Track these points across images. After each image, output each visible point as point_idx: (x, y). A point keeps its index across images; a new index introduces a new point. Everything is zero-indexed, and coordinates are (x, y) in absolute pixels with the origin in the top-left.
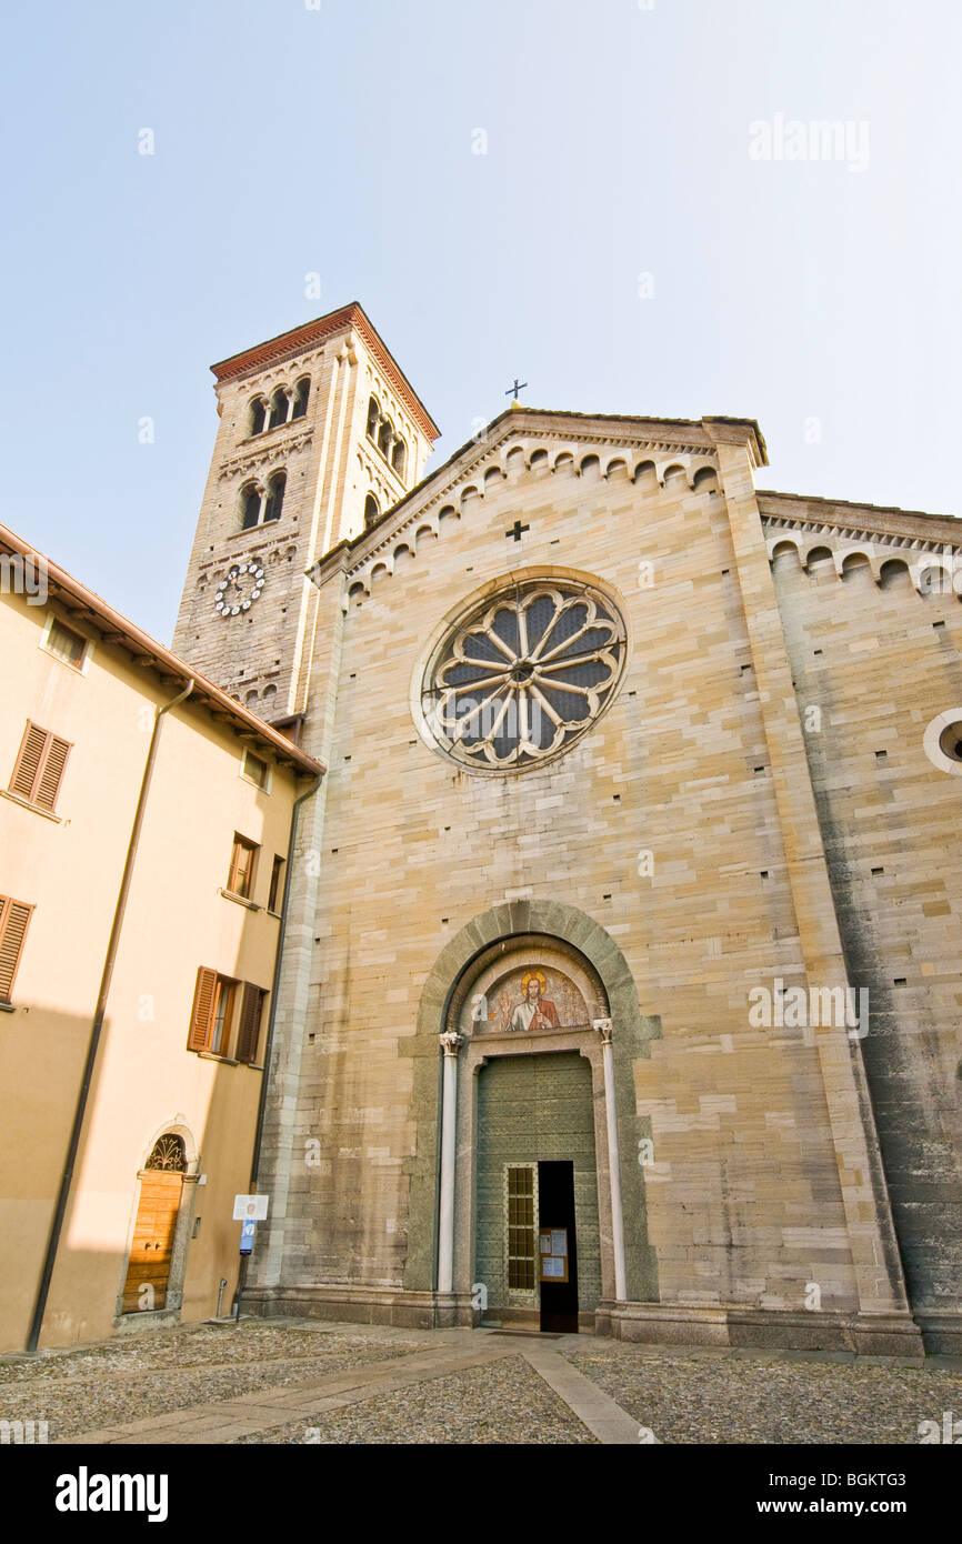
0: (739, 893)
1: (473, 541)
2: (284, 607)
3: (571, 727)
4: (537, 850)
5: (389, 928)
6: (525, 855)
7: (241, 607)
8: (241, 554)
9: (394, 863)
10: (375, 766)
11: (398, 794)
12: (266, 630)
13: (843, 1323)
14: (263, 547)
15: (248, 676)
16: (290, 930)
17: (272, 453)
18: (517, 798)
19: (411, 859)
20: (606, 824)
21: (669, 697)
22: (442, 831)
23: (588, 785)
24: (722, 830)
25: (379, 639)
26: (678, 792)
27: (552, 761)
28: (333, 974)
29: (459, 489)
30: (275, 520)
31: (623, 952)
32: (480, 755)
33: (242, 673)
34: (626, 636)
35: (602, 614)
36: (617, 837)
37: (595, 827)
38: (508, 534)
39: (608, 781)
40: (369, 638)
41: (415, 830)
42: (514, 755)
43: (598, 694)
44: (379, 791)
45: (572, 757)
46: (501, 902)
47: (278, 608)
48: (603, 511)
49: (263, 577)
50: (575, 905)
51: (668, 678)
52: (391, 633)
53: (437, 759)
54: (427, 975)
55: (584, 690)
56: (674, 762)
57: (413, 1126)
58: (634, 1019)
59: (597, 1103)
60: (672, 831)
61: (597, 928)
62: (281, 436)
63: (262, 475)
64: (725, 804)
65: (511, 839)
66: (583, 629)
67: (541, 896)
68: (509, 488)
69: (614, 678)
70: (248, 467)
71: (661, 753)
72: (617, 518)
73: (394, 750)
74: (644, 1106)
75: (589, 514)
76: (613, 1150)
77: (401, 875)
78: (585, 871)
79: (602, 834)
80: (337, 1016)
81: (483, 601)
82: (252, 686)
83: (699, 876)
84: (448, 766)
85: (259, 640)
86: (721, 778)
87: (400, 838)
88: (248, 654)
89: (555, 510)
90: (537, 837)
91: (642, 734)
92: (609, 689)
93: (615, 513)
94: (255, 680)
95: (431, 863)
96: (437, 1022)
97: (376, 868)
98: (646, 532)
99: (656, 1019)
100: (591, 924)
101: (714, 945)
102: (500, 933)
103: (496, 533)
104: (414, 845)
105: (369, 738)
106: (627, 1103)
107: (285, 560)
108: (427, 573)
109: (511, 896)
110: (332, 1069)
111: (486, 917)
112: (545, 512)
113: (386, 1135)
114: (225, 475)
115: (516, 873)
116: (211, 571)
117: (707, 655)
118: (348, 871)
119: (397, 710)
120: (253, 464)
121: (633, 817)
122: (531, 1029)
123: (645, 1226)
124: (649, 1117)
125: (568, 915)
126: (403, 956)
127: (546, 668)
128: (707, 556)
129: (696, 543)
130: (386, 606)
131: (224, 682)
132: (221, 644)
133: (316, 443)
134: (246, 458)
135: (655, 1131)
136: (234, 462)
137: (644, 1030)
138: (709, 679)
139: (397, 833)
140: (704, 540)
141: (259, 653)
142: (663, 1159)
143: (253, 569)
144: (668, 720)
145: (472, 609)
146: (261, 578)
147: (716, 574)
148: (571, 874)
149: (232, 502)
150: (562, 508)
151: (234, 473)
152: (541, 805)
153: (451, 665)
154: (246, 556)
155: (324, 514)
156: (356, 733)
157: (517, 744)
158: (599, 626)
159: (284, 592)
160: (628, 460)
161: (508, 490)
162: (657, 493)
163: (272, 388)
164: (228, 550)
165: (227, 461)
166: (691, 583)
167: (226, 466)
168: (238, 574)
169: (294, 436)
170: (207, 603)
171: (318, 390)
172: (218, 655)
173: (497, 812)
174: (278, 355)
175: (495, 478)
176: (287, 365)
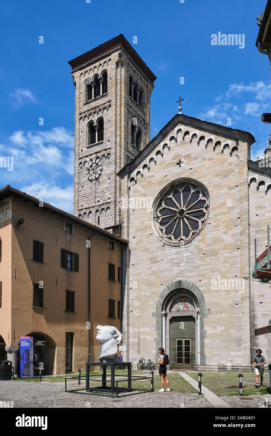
1: (168, 165)
2: (109, 177)
3: (194, 231)
4: (184, 267)
5: (148, 286)
6: (182, 268)
7: (95, 176)
8: (92, 155)
9: (149, 269)
10: (142, 240)
11: (148, 249)
12: (104, 186)
14: (100, 152)
15: (101, 203)
16: (124, 286)
17: (97, 109)
18: (179, 253)
19: (153, 268)
20: (201, 261)
21: (218, 226)
22: (160, 261)
23: (197, 250)
24: (228, 265)
26: (218, 253)
27: (189, 242)
28: (136, 297)
29: (162, 144)
30: (102, 141)
31: (203, 294)
32: (170, 238)
33: (99, 201)
34: (209, 204)
35: (204, 195)
36: (203, 265)
38: (178, 164)
39: (202, 249)
41: (154, 261)
42: (179, 239)
43: (202, 222)
44: (144, 248)
45: (193, 242)
46: (176, 281)
47: (107, 178)
48: (205, 158)
49: (101, 165)
50: (193, 282)
51: (219, 220)
53: (158, 240)
54: (158, 298)
55: (198, 220)
56: (218, 245)
57: (156, 332)
58: (204, 309)
59: (196, 327)
60: (216, 264)
61: (198, 288)
62: (100, 102)
63: (95, 118)
64: (230, 257)
65: (178, 264)
66: (198, 200)
67: (185, 280)
68: (178, 146)
69: (206, 217)
70: (89, 115)
71: (215, 242)
72: (209, 162)
73: (147, 236)
74: (205, 328)
75: (201, 160)
76: (199, 336)
77: (151, 272)
78: (195, 274)
79: (200, 264)
80: (137, 307)
81: (170, 187)
82: (103, 207)
83: (221, 276)
84: (162, 242)
85: (102, 189)
86: (229, 251)
87: (150, 262)
88: (100, 194)
89: (191, 156)
90: (184, 264)
91: (211, 236)
92: (204, 220)
93: (209, 160)
94: (103, 204)
95: (158, 270)
96: (161, 309)
97: (144, 270)
98: (217, 168)
99: (209, 309)
100: (196, 287)
101: (223, 293)
102: (175, 289)
103: (174, 163)
104: (154, 264)
105: (139, 232)
106: (202, 327)
107: (107, 159)
108: (153, 176)
109: (178, 279)
110: (137, 319)
111: (172, 284)
112: (188, 156)
113: (150, 333)
114: (82, 118)
115: (179, 273)
116: (83, 160)
117: (230, 213)
118: (137, 270)
119: (147, 223)
120: (91, 114)
121: (208, 260)
122: (182, 311)
123: (204, 351)
124: (206, 330)
125: (191, 284)
126: (152, 293)
127: (188, 212)
128: (233, 179)
129: (230, 175)
130: (142, 187)
131: (94, 205)
132: (90, 190)
133: (113, 107)
134: (88, 111)
135: (207, 333)
136: (84, 112)
137: (207, 312)
138: (229, 221)
139: (149, 261)
140: (233, 174)
141: (103, 194)
142: (209, 339)
143: (97, 161)
144: (218, 233)
145: (167, 190)
146: (100, 166)
147: (234, 186)
148: (192, 274)
149: (86, 130)
150: (193, 156)
151: (85, 117)
152: (186, 255)
153: (161, 208)
154: (94, 155)
155: (118, 139)
156: (136, 230)
157: (180, 236)
158: (203, 199)
159: (108, 172)
160: (214, 140)
161: (177, 146)
162: (221, 154)
163: (93, 76)
164: (87, 152)
165: (81, 111)
166: (227, 188)
167: (81, 114)
168: (92, 163)
169: (104, 102)
170: (84, 173)
171: (111, 79)
172: (90, 194)
173: (175, 256)
174: (94, 58)
175: (173, 141)
176: (98, 64)
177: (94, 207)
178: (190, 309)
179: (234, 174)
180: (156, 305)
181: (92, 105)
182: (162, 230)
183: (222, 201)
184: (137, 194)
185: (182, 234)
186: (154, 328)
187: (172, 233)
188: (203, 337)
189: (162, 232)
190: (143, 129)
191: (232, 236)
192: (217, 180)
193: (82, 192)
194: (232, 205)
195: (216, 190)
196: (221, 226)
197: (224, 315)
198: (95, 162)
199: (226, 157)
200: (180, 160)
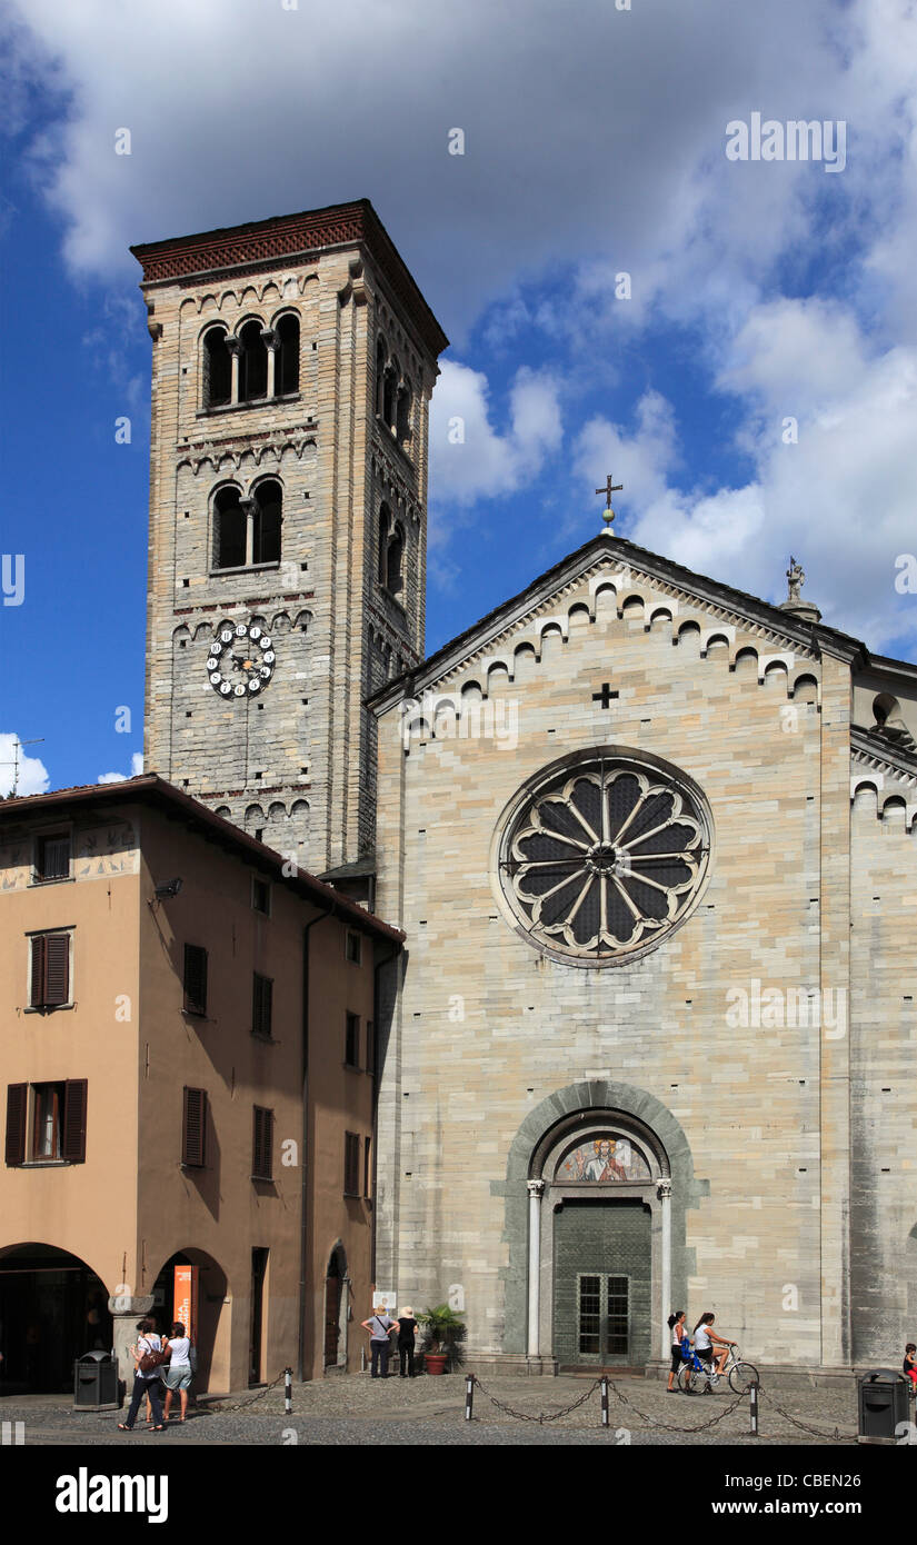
0: (781, 1095)
1: (555, 695)
2: (304, 696)
3: (650, 924)
4: (616, 1039)
5: (477, 1091)
6: (605, 1042)
7: (247, 686)
8: (232, 605)
9: (479, 1033)
10: (455, 936)
11: (480, 968)
12: (283, 724)
13: (810, 1372)
14: (265, 601)
15: (270, 782)
16: (384, 1086)
17: (257, 445)
18: (599, 990)
19: (495, 1033)
20: (677, 1025)
21: (743, 917)
22: (526, 1010)
23: (664, 987)
25: (449, 793)
27: (633, 960)
28: (425, 1125)
29: (540, 623)
30: (275, 563)
31: (685, 1131)
32: (559, 937)
33: (259, 776)
34: (709, 845)
35: (689, 811)
36: (687, 1038)
37: (668, 1026)
38: (596, 697)
39: (682, 986)
40: (438, 790)
41: (499, 1005)
42: (594, 942)
43: (677, 896)
44: (462, 962)
45: (652, 959)
46: (582, 1080)
47: (295, 696)
48: (697, 695)
49: (271, 648)
50: (646, 1089)
51: (745, 898)
52: (463, 789)
53: (520, 939)
54: (515, 1133)
55: (664, 889)
56: (739, 978)
57: (506, 1246)
58: (689, 1180)
59: (654, 1237)
60: (733, 1039)
61: (664, 1110)
62: (265, 419)
63: (246, 476)
65: (591, 1026)
66: (667, 823)
67: (619, 1079)
68: (598, 636)
69: (694, 882)
70: (222, 459)
71: (731, 968)
72: (713, 709)
73: (473, 922)
74: (691, 1241)
75: (683, 696)
77: (486, 1046)
78: (657, 1063)
79: (674, 1033)
80: (432, 1160)
81: (565, 770)
82: (277, 797)
83: (750, 1078)
84: (530, 948)
85: (277, 736)
87: (484, 1012)
88: (264, 752)
89: (647, 679)
90: (616, 1028)
91: (717, 948)
92: (688, 893)
93: (711, 701)
94: (278, 788)
95: (515, 1039)
96: (525, 1171)
97: (461, 1036)
98: (740, 734)
99: (706, 1181)
100: (660, 1106)
101: (756, 1132)
102: (581, 1107)
103: (581, 692)
104: (498, 1020)
105: (444, 905)
106: (679, 1237)
107: (298, 629)
109: (591, 1076)
110: (430, 1201)
111: (568, 1090)
112: (636, 678)
113: (482, 1251)
114: (187, 463)
115: (595, 1057)
116: (194, 619)
117: (781, 882)
118: (433, 1035)
119: (476, 879)
120: (228, 456)
121: (702, 1023)
122: (602, 1180)
124: (695, 1248)
125: (640, 1097)
126: (492, 1117)
128: (796, 776)
129: (787, 759)
130: (455, 755)
131: (239, 785)
132: (224, 729)
133: (324, 449)
134: (216, 443)
135: (698, 1257)
136: (199, 446)
137: (696, 1189)
138: (779, 907)
139: (481, 1006)
140: (795, 758)
141: (278, 753)
142: (702, 1275)
143: (256, 633)
144: (740, 939)
145: (551, 778)
146: (268, 649)
147: (801, 799)
148: (644, 1063)
149: (205, 513)
150: (655, 679)
151: (201, 462)
152: (620, 999)
153: (528, 834)
154: (241, 609)
155: (342, 566)
156: (430, 897)
157: (597, 932)
158: (684, 822)
159: (301, 676)
160: (731, 639)
161: (596, 639)
162: (755, 690)
163: (238, 319)
164: (211, 592)
165: (186, 440)
166: (776, 802)
167: (187, 448)
168: (235, 636)
169: (286, 425)
170: (194, 667)
171: (315, 348)
172: (222, 745)
173: (581, 1000)
174: (243, 257)
175: (581, 617)
176: (259, 280)
177: (240, 792)
178: (632, 1175)
179: (802, 759)
180: (506, 1158)
181: (234, 426)
182: (527, 908)
183: (757, 839)
184: (438, 776)
185: (604, 927)
186: (498, 1234)
187: (569, 921)
188: (681, 1269)
189: (530, 915)
190: (407, 525)
191: (791, 954)
192: (740, 770)
193: (188, 733)
194: (789, 857)
195: (735, 802)
196: (753, 919)
197: (757, 1202)
198: (245, 631)
199: (773, 702)
200: (606, 687)
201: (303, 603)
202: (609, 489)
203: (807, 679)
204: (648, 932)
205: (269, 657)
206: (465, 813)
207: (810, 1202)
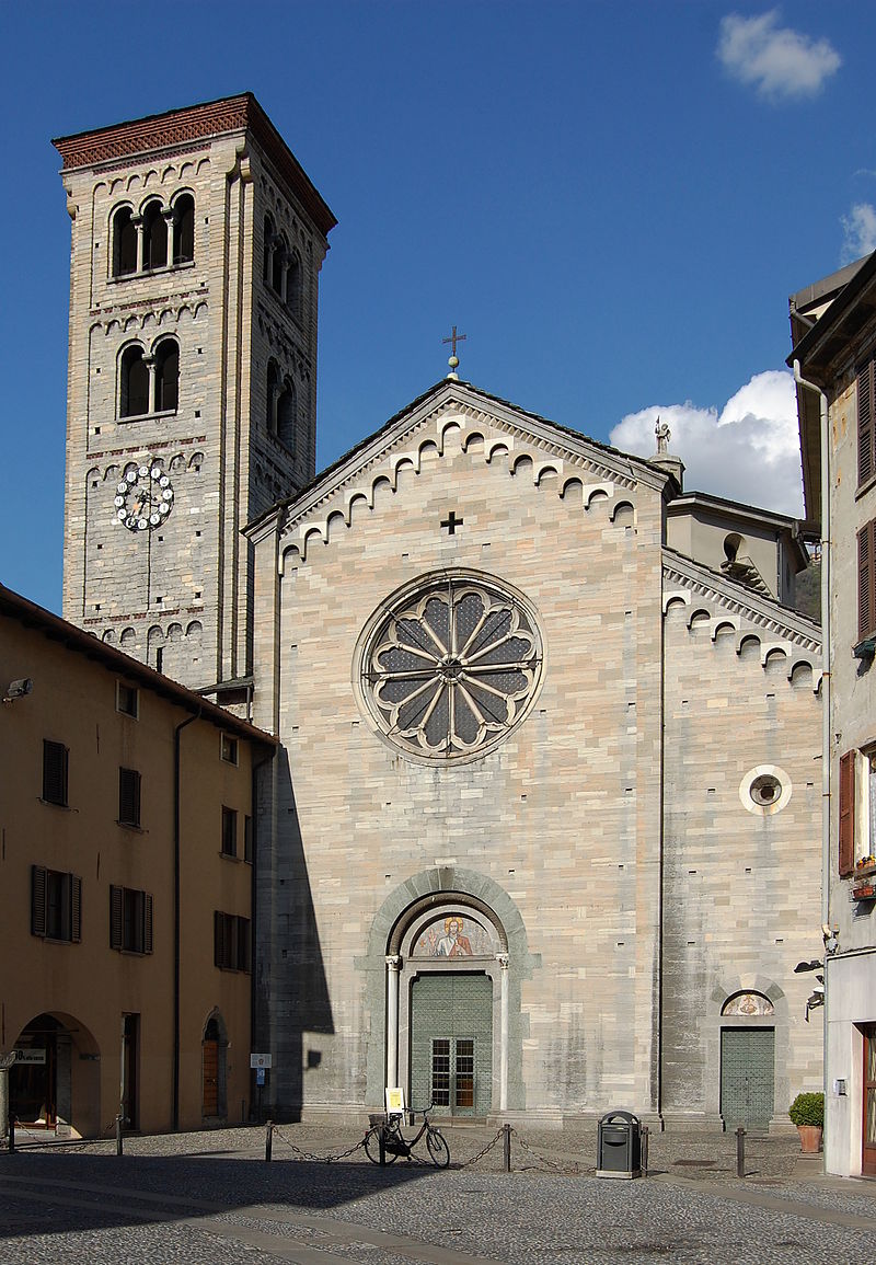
0: (603, 879)
1: (407, 523)
2: (197, 528)
3: (491, 728)
4: (461, 830)
5: (342, 878)
6: (452, 833)
7: (148, 520)
8: (136, 449)
9: (344, 826)
10: (322, 740)
11: (345, 768)
12: (180, 554)
14: (164, 445)
15: (169, 605)
16: (261, 874)
17: (158, 308)
18: (446, 787)
19: (357, 825)
20: (514, 817)
21: (571, 720)
22: (384, 806)
23: (503, 784)
24: (597, 832)
25: (317, 612)
26: (569, 799)
27: (476, 759)
28: (296, 909)
29: (395, 458)
30: (173, 411)
31: (520, 911)
32: (414, 740)
33: (159, 600)
34: (541, 655)
35: (524, 625)
36: (523, 828)
37: (506, 818)
38: (444, 524)
39: (518, 783)
40: (307, 609)
41: (360, 801)
42: (444, 745)
43: (514, 702)
44: (328, 763)
45: (492, 758)
46: (432, 867)
47: (190, 529)
48: (530, 521)
49: (170, 487)
50: (488, 875)
51: (573, 703)
52: (329, 608)
53: (379, 742)
54: (374, 915)
55: (504, 696)
56: (567, 775)
57: (367, 1014)
58: (523, 955)
59: (495, 1006)
60: (562, 829)
61: (503, 892)
62: (164, 284)
63: (148, 336)
64: (605, 812)
65: (440, 819)
66: (506, 637)
67: (463, 866)
68: (444, 469)
69: (530, 689)
70: (128, 321)
71: (560, 766)
72: (544, 533)
73: (340, 728)
74: (526, 1007)
75: (518, 523)
76: (504, 1031)
77: (351, 838)
78: (496, 851)
79: (510, 824)
80: (302, 940)
81: (417, 590)
82: (174, 619)
83: (576, 863)
84: (388, 750)
85: (174, 564)
86: (602, 793)
87: (348, 807)
88: (164, 578)
89: (487, 508)
90: (461, 821)
91: (548, 748)
92: (524, 699)
93: (543, 527)
94: (176, 611)
95: (375, 831)
96: (384, 947)
97: (328, 829)
98: (569, 555)
99: (538, 955)
100: (499, 889)
101: (582, 911)
102: (432, 891)
103: (430, 520)
104: (361, 815)
105: (314, 712)
106: (515, 1005)
107: (193, 469)
108: (362, 550)
109: (440, 863)
110: (303, 975)
111: (420, 876)
112: (478, 507)
113: (348, 1018)
114: (98, 325)
115: (444, 846)
116: (104, 463)
117: (604, 688)
118: (305, 828)
119: (341, 689)
120: (133, 318)
121: (535, 814)
122: (450, 956)
123: (520, 1073)
124: (528, 1014)
125: (482, 881)
126: (353, 900)
127: (473, 669)
128: (615, 593)
129: (608, 578)
130: (323, 578)
131: (142, 609)
132: (130, 560)
133: (215, 310)
134: (123, 307)
135: (530, 1022)
136: (108, 310)
137: (530, 962)
138: (601, 710)
139: (346, 802)
140: (615, 577)
141: (175, 579)
142: (535, 1037)
143: (156, 473)
144: (567, 739)
145: (407, 596)
146: (167, 488)
147: (620, 614)
148: (485, 852)
149: (114, 369)
150: (494, 507)
151: (110, 325)
152: (465, 794)
153: (386, 648)
154: (144, 453)
155: (231, 413)
156: (301, 705)
157: (446, 735)
158: (520, 636)
159: (195, 511)
160: (559, 470)
161: (443, 472)
162: (581, 516)
163: (143, 199)
164: (119, 438)
165: (98, 305)
166: (600, 617)
167: (98, 312)
168: (138, 476)
169: (182, 290)
170: (104, 505)
171: (207, 222)
172: (127, 573)
173: (429, 796)
174: (147, 146)
175: (430, 453)
176: (159, 165)
177: (143, 615)
179: (621, 577)
180: (366, 937)
181: (138, 291)
182: (386, 714)
183: (582, 650)
184: (308, 597)
185: (452, 730)
186: (361, 1003)
187: (422, 725)
188: (516, 1034)
189: (387, 720)
190: (297, 379)
191: (612, 752)
192: (568, 588)
193: (100, 563)
194: (611, 666)
195: (564, 617)
196: (579, 722)
197: (582, 971)
198: (147, 472)
199: (596, 527)
200: (452, 515)
201: (196, 447)
202: (455, 339)
203: (624, 506)
204: (489, 734)
205: (167, 494)
206: (330, 630)
207: (627, 972)
